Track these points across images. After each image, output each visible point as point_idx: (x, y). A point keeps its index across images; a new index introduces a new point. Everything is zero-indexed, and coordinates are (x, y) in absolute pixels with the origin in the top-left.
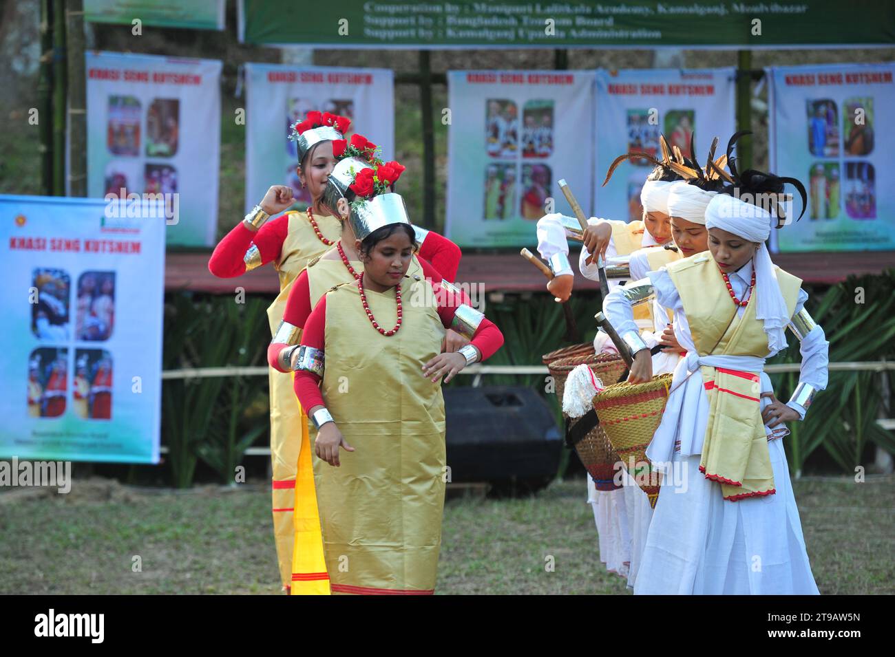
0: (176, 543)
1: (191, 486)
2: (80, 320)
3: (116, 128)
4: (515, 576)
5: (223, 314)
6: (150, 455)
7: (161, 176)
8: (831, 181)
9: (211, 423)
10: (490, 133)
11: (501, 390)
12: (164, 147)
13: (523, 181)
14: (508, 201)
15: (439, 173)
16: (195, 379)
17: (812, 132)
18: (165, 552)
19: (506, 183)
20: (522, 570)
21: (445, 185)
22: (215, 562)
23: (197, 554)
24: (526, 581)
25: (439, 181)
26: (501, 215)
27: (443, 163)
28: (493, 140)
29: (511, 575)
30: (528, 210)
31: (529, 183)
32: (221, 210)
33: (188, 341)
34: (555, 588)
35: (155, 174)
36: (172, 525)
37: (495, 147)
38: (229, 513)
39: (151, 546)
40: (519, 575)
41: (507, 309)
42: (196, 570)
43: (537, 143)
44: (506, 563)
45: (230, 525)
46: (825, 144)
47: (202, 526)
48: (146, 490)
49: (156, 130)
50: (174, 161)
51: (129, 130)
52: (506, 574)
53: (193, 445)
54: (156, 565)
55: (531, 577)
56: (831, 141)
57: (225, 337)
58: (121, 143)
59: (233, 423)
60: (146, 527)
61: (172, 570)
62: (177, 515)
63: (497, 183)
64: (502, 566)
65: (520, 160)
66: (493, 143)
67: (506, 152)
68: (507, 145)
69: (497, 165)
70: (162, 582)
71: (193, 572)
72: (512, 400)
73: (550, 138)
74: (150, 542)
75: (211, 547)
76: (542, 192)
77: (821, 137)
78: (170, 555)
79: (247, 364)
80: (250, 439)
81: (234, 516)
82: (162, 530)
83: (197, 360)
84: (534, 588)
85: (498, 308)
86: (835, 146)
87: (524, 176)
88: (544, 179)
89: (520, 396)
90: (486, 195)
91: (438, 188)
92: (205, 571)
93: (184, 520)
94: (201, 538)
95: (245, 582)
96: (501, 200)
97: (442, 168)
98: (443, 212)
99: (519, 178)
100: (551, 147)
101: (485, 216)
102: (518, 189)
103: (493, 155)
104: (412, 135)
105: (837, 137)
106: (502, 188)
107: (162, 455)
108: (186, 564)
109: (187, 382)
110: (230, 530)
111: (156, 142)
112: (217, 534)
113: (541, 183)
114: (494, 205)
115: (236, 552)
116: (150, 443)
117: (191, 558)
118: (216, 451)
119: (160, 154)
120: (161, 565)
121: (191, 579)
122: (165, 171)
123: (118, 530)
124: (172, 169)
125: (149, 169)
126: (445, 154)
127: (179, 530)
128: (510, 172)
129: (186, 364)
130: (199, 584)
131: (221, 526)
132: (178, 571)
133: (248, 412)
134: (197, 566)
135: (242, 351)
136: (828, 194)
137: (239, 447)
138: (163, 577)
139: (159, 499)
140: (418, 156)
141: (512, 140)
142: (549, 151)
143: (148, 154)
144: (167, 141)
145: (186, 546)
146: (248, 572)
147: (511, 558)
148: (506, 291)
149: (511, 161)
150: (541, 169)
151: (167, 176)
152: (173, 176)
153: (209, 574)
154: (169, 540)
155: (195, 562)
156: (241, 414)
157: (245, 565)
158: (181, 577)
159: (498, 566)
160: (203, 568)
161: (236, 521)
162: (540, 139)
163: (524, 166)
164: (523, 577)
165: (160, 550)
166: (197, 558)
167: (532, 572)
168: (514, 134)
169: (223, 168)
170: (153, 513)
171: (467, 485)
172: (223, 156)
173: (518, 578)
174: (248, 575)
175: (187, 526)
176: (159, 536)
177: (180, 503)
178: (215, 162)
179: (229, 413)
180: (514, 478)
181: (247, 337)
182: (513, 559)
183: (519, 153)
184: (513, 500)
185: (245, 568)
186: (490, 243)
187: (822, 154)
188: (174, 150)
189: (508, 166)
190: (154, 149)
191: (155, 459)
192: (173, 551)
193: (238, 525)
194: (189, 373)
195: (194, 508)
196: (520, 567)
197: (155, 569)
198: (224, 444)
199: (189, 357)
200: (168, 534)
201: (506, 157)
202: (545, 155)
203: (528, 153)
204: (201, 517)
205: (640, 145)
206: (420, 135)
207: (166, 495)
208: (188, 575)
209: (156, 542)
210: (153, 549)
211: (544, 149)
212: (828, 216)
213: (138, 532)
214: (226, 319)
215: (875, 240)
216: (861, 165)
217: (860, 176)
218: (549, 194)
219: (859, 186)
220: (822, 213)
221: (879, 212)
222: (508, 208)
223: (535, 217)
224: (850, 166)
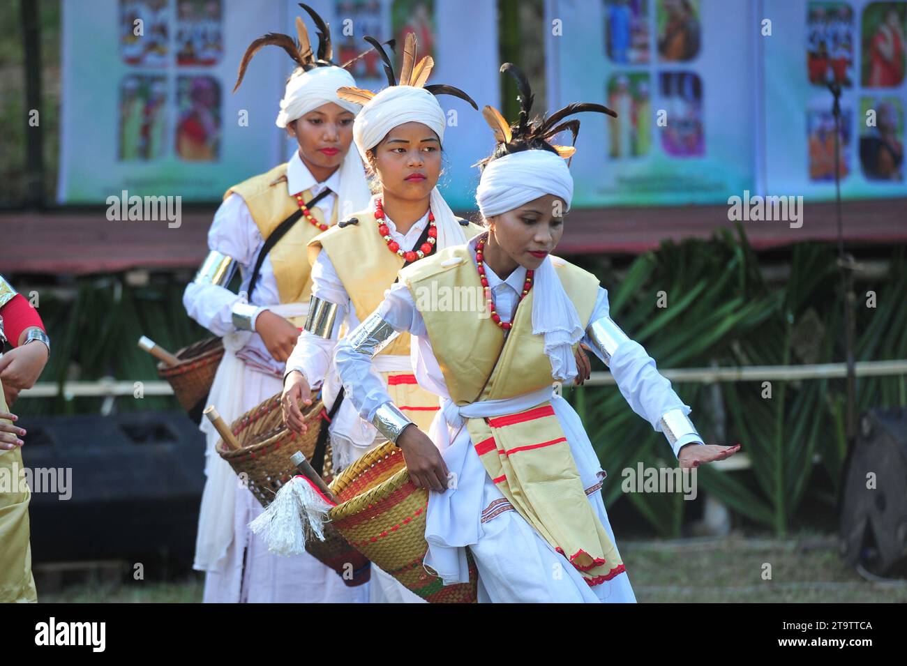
8: (639, 99)
10: (127, 30)
11: (144, 418)
13: (178, 102)
14: (156, 133)
17: (611, 26)
19: (152, 105)
26: (145, 152)
27: (57, 78)
28: (127, 40)
30: (187, 145)
31: (187, 104)
37: (134, 50)
41: (154, 295)
43: (198, 44)
46: (630, 45)
56: (637, 40)
63: (138, 106)
65: (173, 70)
66: (132, 45)
67: (151, 58)
68: (151, 46)
69: (139, 77)
72: (160, 433)
73: (218, 37)
76: (207, 118)
77: (624, 34)
85: (139, 294)
86: (645, 47)
87: (179, 94)
88: (210, 98)
89: (173, 427)
90: (123, 122)
96: (146, 130)
98: (57, 150)
99: (172, 97)
100: (220, 50)
101: (121, 155)
102: (170, 114)
103: (133, 61)
104: (7, 33)
105: (647, 34)
106: (146, 113)
113: (205, 104)
114: (134, 139)
128: (157, 88)
136: (635, 119)
140: (15, 63)
141: (160, 39)
142: (216, 55)
148: (152, 269)
149: (158, 71)
150: (205, 85)
162: (204, 37)
163: (180, 79)
168: (163, 30)
171: (92, 565)
183: (171, 59)
187: (625, 60)
189: (154, 79)
201: (152, 65)
202: (210, 63)
203: (185, 58)
205: (354, 47)
211: (210, 53)
212: (635, 152)
215: (705, 189)
216: (682, 76)
217: (681, 93)
218: (218, 121)
219: (680, 108)
220: (625, 146)
221: (710, 147)
222: (157, 143)
223: (197, 156)
224: (666, 78)
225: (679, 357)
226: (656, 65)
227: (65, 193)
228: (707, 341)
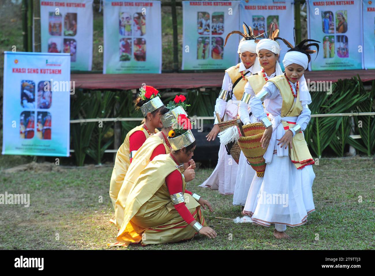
0: (78, 188)
1: (84, 166)
2: (39, 100)
3: (52, 25)
4: (211, 198)
5: (95, 97)
6: (66, 154)
7: (70, 43)
8: (331, 43)
9: (91, 140)
10: (199, 25)
11: (205, 126)
12: (71, 32)
13: (212, 44)
14: (206, 52)
15: (179, 41)
16: (85, 123)
17: (324, 24)
18: (74, 191)
19: (205, 45)
20: (214, 196)
21: (182, 46)
22: (93, 194)
23: (86, 192)
24: (215, 200)
25: (180, 44)
26: (204, 57)
27: (181, 37)
28: (200, 28)
29: (210, 198)
30: (214, 55)
31: (215, 44)
32: (94, 57)
33: (82, 108)
34: (227, 203)
35: (68, 43)
36: (76, 181)
37: (200, 31)
38: (99, 176)
39: (68, 189)
40: (213, 198)
41: (207, 94)
42: (86, 198)
43: (217, 29)
44: (207, 193)
45: (99, 180)
46: (329, 29)
47: (88, 181)
48: (66, 167)
49: (68, 25)
50: (74, 38)
51: (57, 25)
52: (208, 198)
53: (84, 149)
54: (70, 196)
55: (217, 198)
56: (331, 27)
57: (96, 107)
58: (54, 30)
59: (100, 140)
60: (66, 181)
61: (77, 198)
62: (78, 177)
63: (202, 45)
64: (206, 195)
65: (211, 36)
66: (200, 29)
67: (206, 33)
68: (206, 29)
69: (202, 38)
70: (73, 203)
71: (85, 199)
73: (223, 27)
74: (68, 187)
75: (92, 189)
76: (220, 48)
77: (327, 26)
78: (76, 192)
79: (105, 117)
80: (106, 146)
81: (101, 176)
82: (72, 182)
83: (85, 116)
84: (218, 203)
85: (203, 94)
86: (333, 29)
87: (212, 42)
88: (221, 43)
90: (198, 49)
91: (179, 47)
92: (89, 198)
93: (81, 178)
94: (88, 185)
95: (105, 202)
96: (204, 51)
97: (181, 39)
98: (181, 56)
99: (211, 43)
100: (223, 30)
101: (198, 58)
102: (210, 47)
103: (200, 34)
104: (169, 26)
105: (333, 26)
106: (204, 47)
107: (71, 153)
108: (82, 196)
109: (81, 125)
110: (99, 182)
111: (68, 30)
112: (94, 183)
113: (219, 44)
114: (201, 53)
115: (102, 190)
116: (66, 149)
117: (84, 193)
118: (93, 151)
119: (70, 35)
120: (73, 196)
121: (84, 201)
122: (72, 42)
123: (55, 183)
124: (74, 41)
125: (65, 41)
126: (182, 34)
127: (79, 182)
128: (207, 40)
129: (80, 117)
130: (87, 203)
131: (96, 181)
132: (79, 198)
133: (106, 136)
134: (86, 196)
135: (103, 112)
136: (330, 48)
137: (102, 150)
138: (73, 201)
139: (71, 170)
140: (171, 34)
141: (208, 28)
142: (222, 32)
143: (65, 35)
144: (72, 29)
145: (82, 188)
146: (106, 198)
147: (209, 191)
148: (206, 87)
150: (219, 39)
151: (73, 43)
152: (75, 43)
153: (91, 199)
154: (75, 186)
155: (86, 195)
156: (102, 136)
157: (105, 196)
158: (80, 200)
159: (204, 194)
160: (89, 197)
161: (102, 178)
162: (219, 27)
163: (213, 38)
164: (214, 199)
165: (72, 190)
166: (86, 193)
167: (217, 196)
168: (208, 26)
169: (94, 40)
170: (69, 176)
172: (94, 35)
173: (212, 199)
174: (107, 199)
175: (82, 181)
176: (71, 185)
177: (79, 172)
178: (91, 38)
179: (98, 136)
180: (210, 160)
181: (105, 106)
182: (210, 192)
183: (211, 33)
184: (210, 169)
185: (106, 197)
186: (200, 68)
187: (328, 33)
188: (75, 33)
189: (206, 38)
190: (67, 33)
191: (68, 155)
192: (77, 191)
193: (102, 180)
194: (82, 121)
195: (85, 173)
196: (213, 195)
197: (70, 197)
198: (96, 148)
199: (82, 114)
200: (75, 184)
201: (205, 35)
202: (221, 34)
204: (88, 177)
205: (258, 29)
206: (172, 26)
207: (74, 169)
208: (83, 200)
209: (70, 187)
210: (69, 190)
211: (220, 31)
212: (330, 57)
213: (63, 183)
214: (96, 99)
215: (348, 66)
216: (343, 36)
217: (342, 41)
218: (223, 48)
219: (342, 45)
220: (328, 55)
221: (350, 55)
222: (207, 55)
223: (217, 58)
224: (338, 37)
225: (342, 110)
226: (336, 34)
227: (183, 68)
228: (350, 105)
